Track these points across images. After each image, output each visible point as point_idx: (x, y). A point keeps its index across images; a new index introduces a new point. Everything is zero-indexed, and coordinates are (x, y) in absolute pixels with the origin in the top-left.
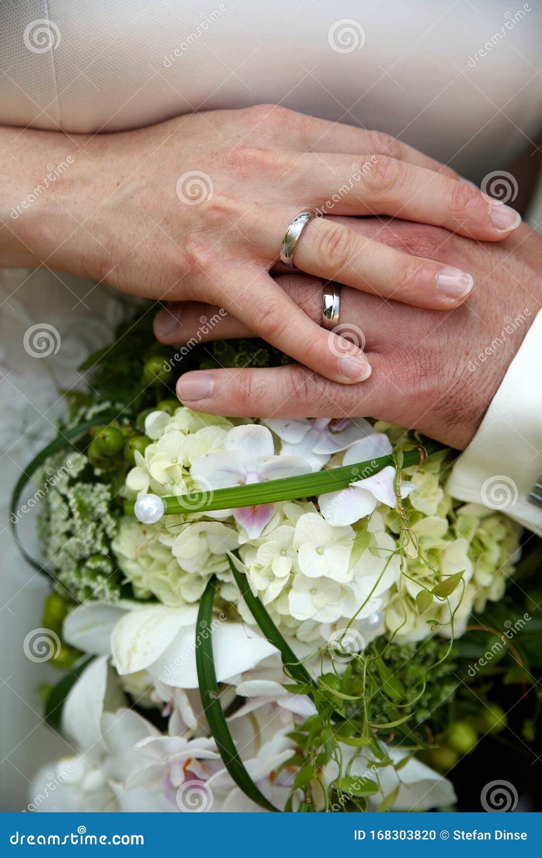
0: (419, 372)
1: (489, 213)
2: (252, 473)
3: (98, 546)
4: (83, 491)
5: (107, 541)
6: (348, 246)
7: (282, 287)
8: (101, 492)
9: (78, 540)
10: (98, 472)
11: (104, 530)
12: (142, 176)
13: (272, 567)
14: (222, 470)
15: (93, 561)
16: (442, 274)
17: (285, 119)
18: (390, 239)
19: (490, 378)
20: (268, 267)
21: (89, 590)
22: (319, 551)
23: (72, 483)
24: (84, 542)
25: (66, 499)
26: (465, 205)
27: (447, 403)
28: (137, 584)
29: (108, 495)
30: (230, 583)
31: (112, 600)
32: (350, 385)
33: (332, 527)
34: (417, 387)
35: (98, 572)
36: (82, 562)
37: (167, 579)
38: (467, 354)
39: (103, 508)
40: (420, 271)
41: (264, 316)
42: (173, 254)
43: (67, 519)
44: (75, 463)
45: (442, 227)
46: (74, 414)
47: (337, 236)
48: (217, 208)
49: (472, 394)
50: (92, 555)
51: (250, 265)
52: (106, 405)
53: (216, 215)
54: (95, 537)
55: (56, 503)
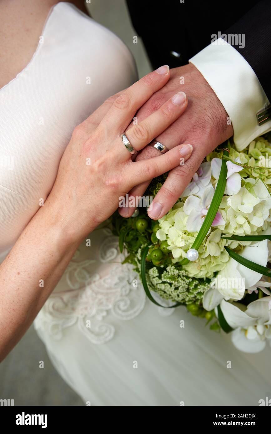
0: (202, 129)
1: (159, 74)
2: (202, 210)
3: (187, 281)
4: (165, 275)
5: (187, 277)
6: (143, 127)
7: (141, 160)
8: (170, 269)
9: (181, 286)
10: (162, 266)
11: (183, 276)
12: (72, 187)
13: (238, 223)
14: (195, 220)
15: (191, 286)
16: (173, 101)
17: (83, 126)
18: (148, 113)
19: (218, 106)
20: (131, 161)
21: (200, 293)
22: (242, 204)
23: (160, 277)
24: (183, 285)
25: (164, 283)
26: (151, 80)
27: (218, 127)
28: (208, 276)
29: (173, 267)
30: (231, 243)
31: (208, 287)
32: (191, 156)
33: (237, 194)
34: (207, 133)
35: (196, 286)
36: (188, 290)
37: (215, 264)
38: (205, 109)
39: (176, 272)
40: (168, 108)
41: (149, 171)
42: (106, 192)
43: (171, 286)
44: (153, 272)
45: (154, 93)
46: (136, 263)
47: (137, 129)
48: (100, 165)
49: (220, 116)
50: (188, 285)
51: (127, 166)
52: (140, 251)
53: (102, 167)
54: (184, 280)
55: (163, 287)
